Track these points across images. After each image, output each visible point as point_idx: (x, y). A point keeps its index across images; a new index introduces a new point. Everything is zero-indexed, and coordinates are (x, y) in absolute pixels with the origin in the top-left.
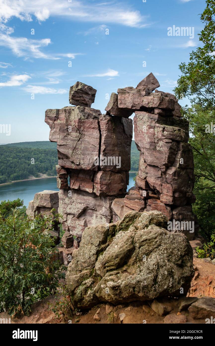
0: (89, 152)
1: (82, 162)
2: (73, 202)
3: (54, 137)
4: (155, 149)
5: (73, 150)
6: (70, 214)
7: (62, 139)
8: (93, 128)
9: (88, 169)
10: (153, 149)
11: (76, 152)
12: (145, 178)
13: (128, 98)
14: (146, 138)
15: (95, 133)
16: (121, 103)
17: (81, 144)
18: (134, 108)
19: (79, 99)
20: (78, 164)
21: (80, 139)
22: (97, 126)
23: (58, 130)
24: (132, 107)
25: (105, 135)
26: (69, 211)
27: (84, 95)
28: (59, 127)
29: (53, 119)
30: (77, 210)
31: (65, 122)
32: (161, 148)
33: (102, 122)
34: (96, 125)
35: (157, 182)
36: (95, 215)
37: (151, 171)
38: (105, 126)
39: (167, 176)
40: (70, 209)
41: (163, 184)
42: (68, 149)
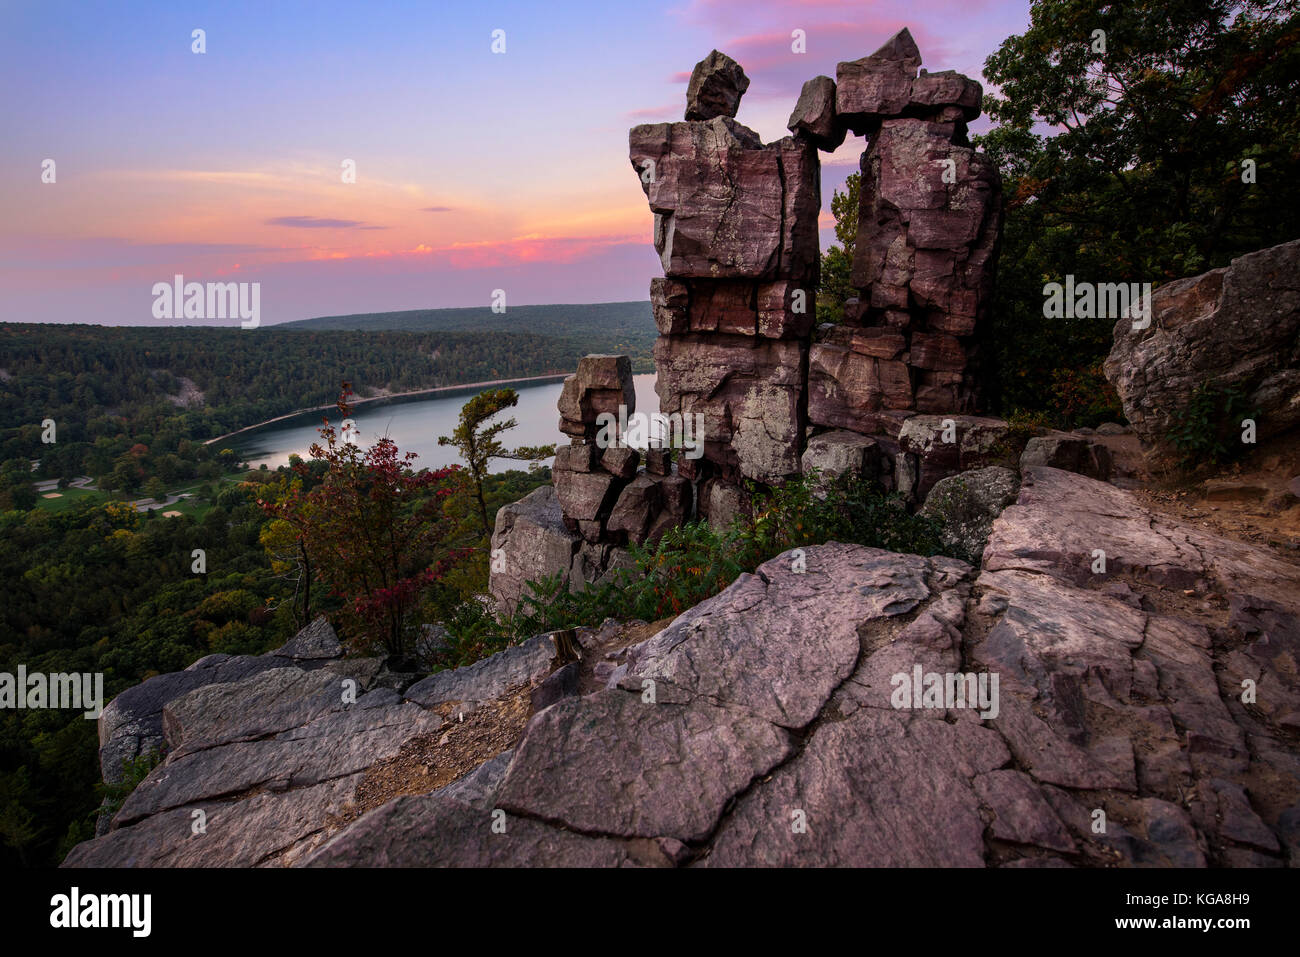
0: (757, 234)
1: (739, 258)
2: (697, 364)
3: (664, 199)
4: (945, 208)
5: (718, 229)
6: (688, 393)
7: (686, 203)
8: (767, 172)
9: (757, 273)
10: (941, 209)
11: (723, 235)
12: (907, 284)
13: (868, 86)
14: (921, 184)
15: (770, 185)
16: (847, 102)
17: (736, 213)
18: (884, 112)
19: (712, 99)
20: (729, 263)
21: (733, 200)
22: (775, 167)
23: (675, 179)
24: (881, 107)
25: (796, 189)
26: (685, 386)
27: (726, 91)
28: (678, 171)
29: (659, 150)
30: (708, 381)
31: (693, 158)
32: (965, 204)
33: (789, 154)
34: (771, 164)
35: (940, 289)
36: (753, 389)
37: (925, 264)
38: (796, 165)
39: (969, 271)
40: (689, 381)
41: (956, 292)
42: (705, 227)
